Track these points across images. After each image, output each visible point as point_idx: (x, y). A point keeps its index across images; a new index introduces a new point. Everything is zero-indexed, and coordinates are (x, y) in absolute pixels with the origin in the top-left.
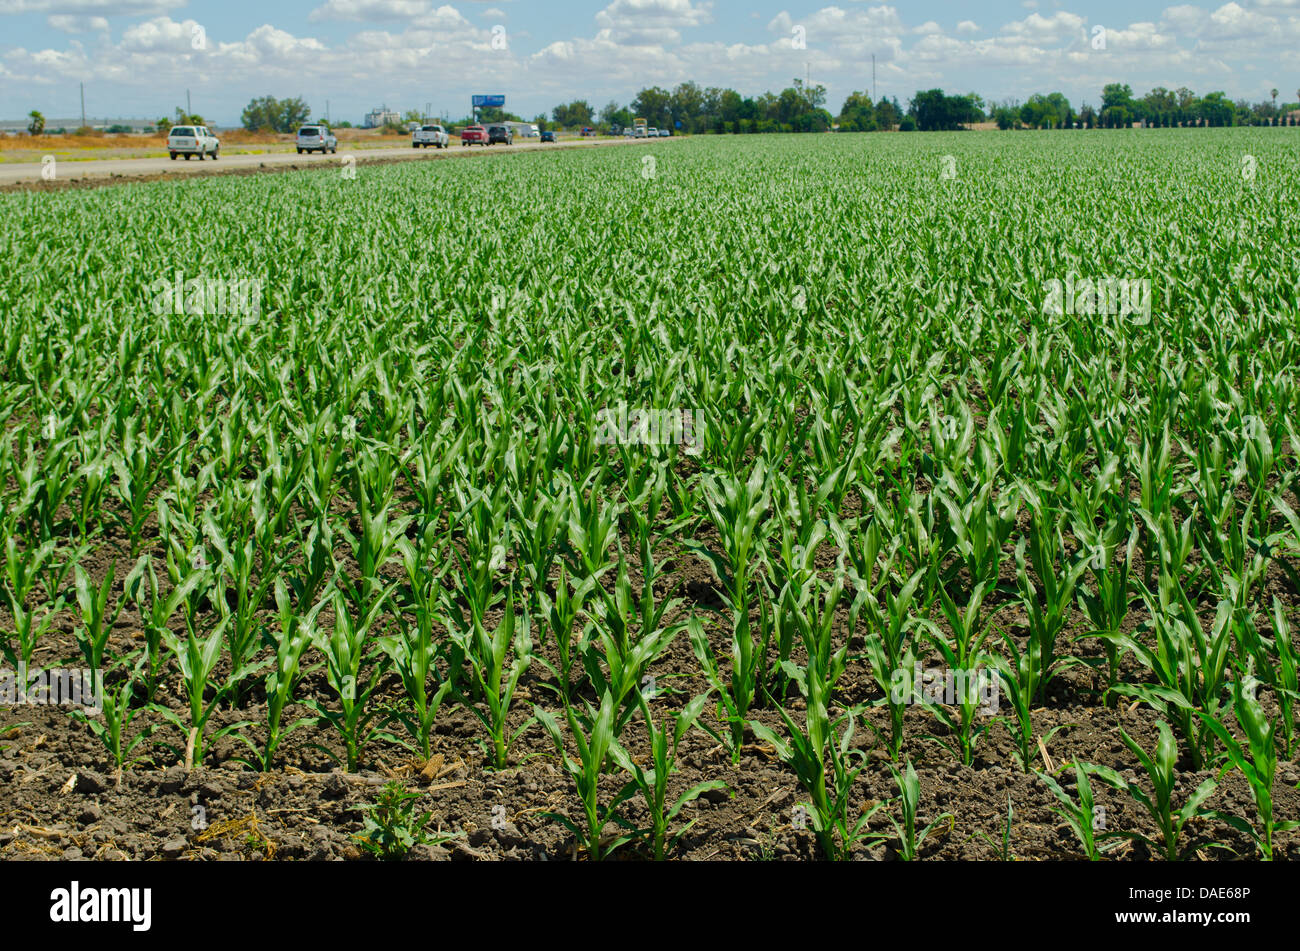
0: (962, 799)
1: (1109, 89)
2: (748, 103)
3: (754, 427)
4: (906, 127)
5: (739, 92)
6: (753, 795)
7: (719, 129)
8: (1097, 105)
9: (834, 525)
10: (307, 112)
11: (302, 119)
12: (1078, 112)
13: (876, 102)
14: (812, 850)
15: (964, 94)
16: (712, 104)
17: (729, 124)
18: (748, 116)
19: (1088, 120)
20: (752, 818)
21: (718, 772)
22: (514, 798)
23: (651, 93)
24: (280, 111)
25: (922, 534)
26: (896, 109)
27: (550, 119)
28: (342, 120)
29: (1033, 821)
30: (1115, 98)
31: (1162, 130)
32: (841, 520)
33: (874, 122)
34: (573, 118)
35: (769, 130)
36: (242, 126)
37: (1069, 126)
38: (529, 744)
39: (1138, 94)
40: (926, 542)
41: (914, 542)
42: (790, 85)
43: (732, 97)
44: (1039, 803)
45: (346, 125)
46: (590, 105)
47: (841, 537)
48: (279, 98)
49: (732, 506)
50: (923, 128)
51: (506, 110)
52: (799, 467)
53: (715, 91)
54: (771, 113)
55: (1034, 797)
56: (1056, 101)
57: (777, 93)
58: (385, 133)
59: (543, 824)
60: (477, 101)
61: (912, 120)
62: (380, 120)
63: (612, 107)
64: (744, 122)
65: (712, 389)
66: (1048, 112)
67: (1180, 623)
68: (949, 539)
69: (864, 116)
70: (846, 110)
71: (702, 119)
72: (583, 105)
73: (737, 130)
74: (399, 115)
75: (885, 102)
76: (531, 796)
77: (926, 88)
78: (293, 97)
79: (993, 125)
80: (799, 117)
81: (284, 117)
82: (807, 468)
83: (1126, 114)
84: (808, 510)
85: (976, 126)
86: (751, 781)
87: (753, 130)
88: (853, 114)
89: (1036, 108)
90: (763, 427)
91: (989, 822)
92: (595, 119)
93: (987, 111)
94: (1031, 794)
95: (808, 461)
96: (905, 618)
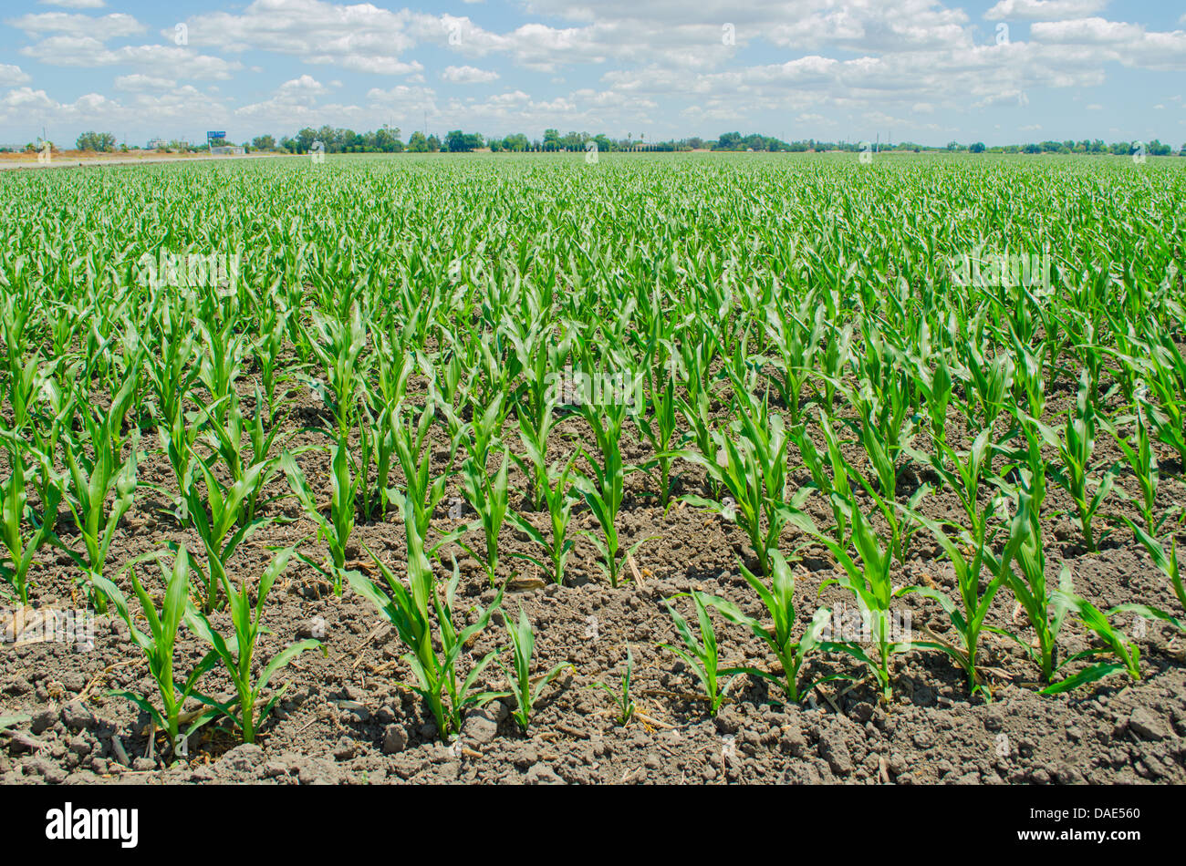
0: (562, 622)
1: (547, 132)
2: (359, 137)
3: (357, 288)
4: (443, 150)
5: (354, 130)
6: (355, 632)
7: (344, 150)
8: (541, 140)
9: (420, 358)
10: (114, 140)
11: (111, 144)
12: (532, 144)
13: (427, 137)
14: (418, 710)
15: (473, 133)
16: (340, 138)
17: (349, 148)
18: (360, 144)
19: (537, 148)
20: (354, 657)
21: (319, 609)
22: (105, 650)
23: (306, 131)
24: (98, 140)
25: (493, 365)
26: (438, 141)
27: (251, 145)
28: (134, 145)
29: (631, 640)
30: (550, 137)
31: (574, 153)
32: (425, 355)
33: (427, 148)
34: (263, 144)
35: (371, 151)
36: (76, 147)
37: (527, 150)
38: (146, 571)
39: (562, 135)
40: (497, 370)
41: (486, 370)
42: (381, 127)
43: (350, 134)
44: (635, 621)
45: (137, 148)
46: (273, 137)
47: (427, 367)
48: (98, 132)
49: (338, 345)
50: (453, 151)
51: (226, 139)
52: (390, 317)
53: (341, 131)
54: (372, 142)
55: (630, 615)
56: (521, 138)
57: (375, 132)
58: (158, 152)
59: (135, 679)
60: (210, 134)
61: (447, 147)
62: (156, 145)
63: (285, 138)
64: (358, 147)
65: (329, 266)
66: (517, 143)
67: (745, 439)
68: (514, 367)
69: (422, 145)
70: (411, 142)
71: (334, 145)
72: (269, 137)
73: (353, 151)
74: (166, 143)
75: (432, 137)
76: (124, 647)
77: (453, 130)
78: (106, 132)
79: (488, 150)
80: (386, 144)
81: (101, 143)
82: (397, 317)
83: (556, 145)
84: (398, 348)
85: (480, 150)
86: (352, 617)
87: (363, 151)
88: (415, 143)
89: (511, 141)
90: (364, 288)
91: (589, 644)
92: (276, 145)
93: (485, 143)
94: (626, 612)
95: (398, 311)
96: (489, 438)
